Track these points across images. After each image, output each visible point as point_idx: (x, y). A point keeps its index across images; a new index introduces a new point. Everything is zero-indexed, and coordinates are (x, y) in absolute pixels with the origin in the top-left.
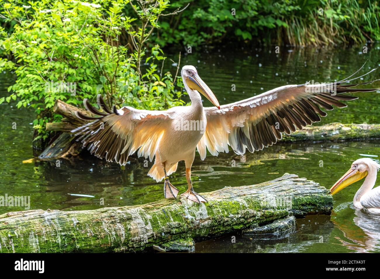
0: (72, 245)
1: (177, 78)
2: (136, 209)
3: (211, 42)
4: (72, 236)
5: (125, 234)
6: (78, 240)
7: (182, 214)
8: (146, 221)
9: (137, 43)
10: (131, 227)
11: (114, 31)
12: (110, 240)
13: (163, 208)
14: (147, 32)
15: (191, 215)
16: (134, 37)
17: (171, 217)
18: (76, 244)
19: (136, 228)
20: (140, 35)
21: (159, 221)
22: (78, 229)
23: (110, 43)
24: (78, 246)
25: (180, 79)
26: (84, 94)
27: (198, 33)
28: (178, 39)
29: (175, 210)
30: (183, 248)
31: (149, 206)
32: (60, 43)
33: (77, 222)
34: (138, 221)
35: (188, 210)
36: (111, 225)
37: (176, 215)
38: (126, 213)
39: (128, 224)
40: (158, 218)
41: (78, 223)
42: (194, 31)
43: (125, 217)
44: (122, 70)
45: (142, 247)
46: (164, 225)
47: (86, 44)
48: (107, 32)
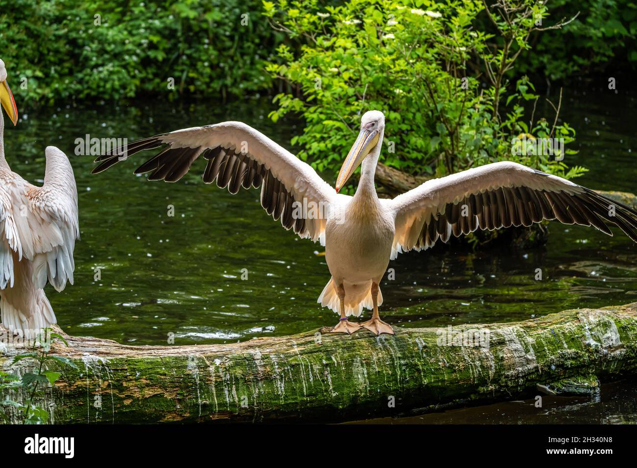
0: (416, 380)
1: (555, 129)
2: (511, 328)
3: (587, 72)
4: (416, 365)
5: (496, 367)
6: (424, 372)
7: (581, 338)
8: (527, 347)
9: (495, 73)
10: (505, 356)
11: (460, 53)
12: (473, 373)
13: (552, 327)
15: (595, 340)
16: (490, 63)
17: (564, 342)
18: (421, 378)
19: (512, 357)
20: (499, 61)
21: (546, 348)
22: (424, 355)
23: (452, 73)
24: (426, 381)
25: (560, 130)
26: (411, 151)
27: (569, 58)
28: (535, 66)
29: (570, 332)
30: (582, 391)
31: (530, 324)
32: (376, 73)
33: (424, 344)
34: (514, 346)
35: (589, 333)
36: (474, 351)
37: (572, 340)
38: (497, 334)
39: (500, 350)
40: (544, 342)
41: (425, 347)
42: (561, 54)
43: (494, 339)
44: (469, 115)
45: (520, 386)
46: (554, 354)
47: (418, 74)
48: (448, 55)
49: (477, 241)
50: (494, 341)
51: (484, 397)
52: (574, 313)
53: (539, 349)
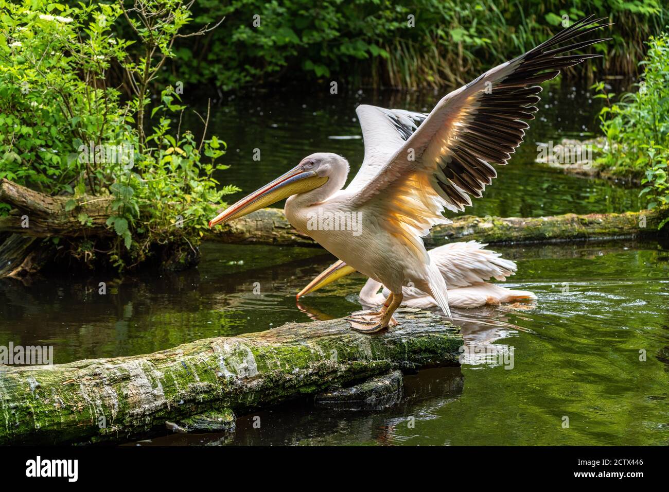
0: (27, 424)
1: (204, 143)
2: (137, 362)
3: (261, 82)
4: (28, 408)
5: (119, 405)
6: (37, 415)
7: (214, 369)
8: (154, 381)
9: (138, 84)
10: (129, 393)
11: (98, 62)
12: (93, 414)
13: (182, 359)
14: (153, 65)
15: (230, 371)
16: (132, 73)
17: (196, 375)
18: (34, 423)
19: (137, 394)
20: (142, 70)
21: (176, 382)
22: (37, 396)
23: (91, 84)
24: (38, 425)
25: (209, 144)
26: (48, 168)
27: (241, 68)
28: (207, 77)
29: (203, 363)
30: (215, 427)
31: (158, 356)
32: (5, 83)
33: (37, 384)
34: (140, 382)
35: (224, 363)
36: (94, 389)
37: (206, 372)
38: (121, 369)
39: (124, 387)
40: (174, 376)
41: (38, 387)
42: (234, 64)
43: (117, 375)
44: (113, 128)
45: (147, 425)
46: (184, 388)
47: (51, 85)
48: (86, 64)
49: (123, 265)
50: (117, 376)
51: (106, 439)
52: (208, 342)
53: (168, 384)
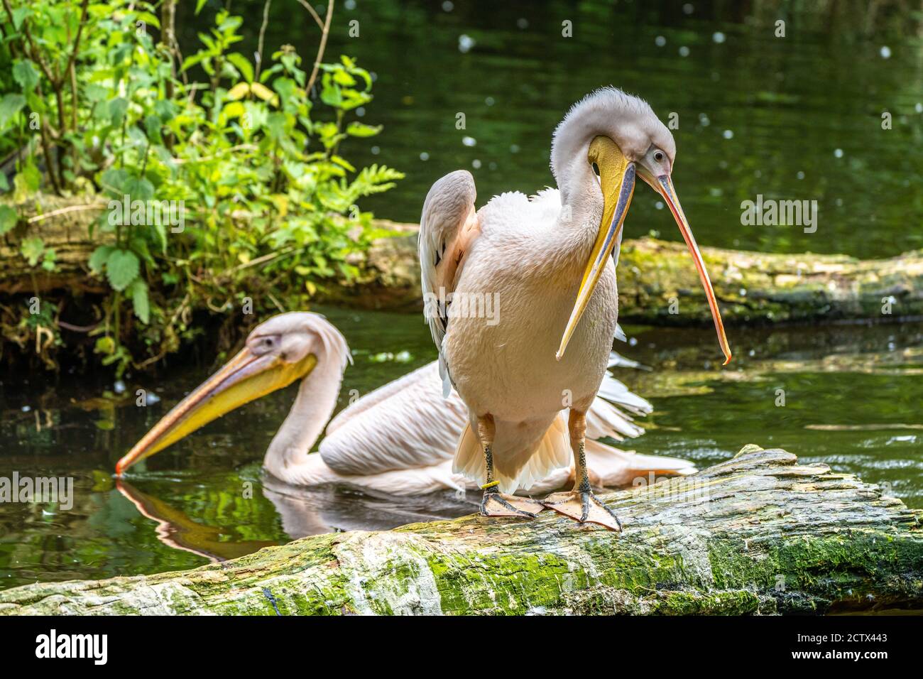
1: (321, 72)
2: (158, 588)
7: (341, 606)
13: (265, 582)
25: (332, 73)
29: (314, 593)
31: (208, 575)
49: (126, 360)
52: (326, 542)
